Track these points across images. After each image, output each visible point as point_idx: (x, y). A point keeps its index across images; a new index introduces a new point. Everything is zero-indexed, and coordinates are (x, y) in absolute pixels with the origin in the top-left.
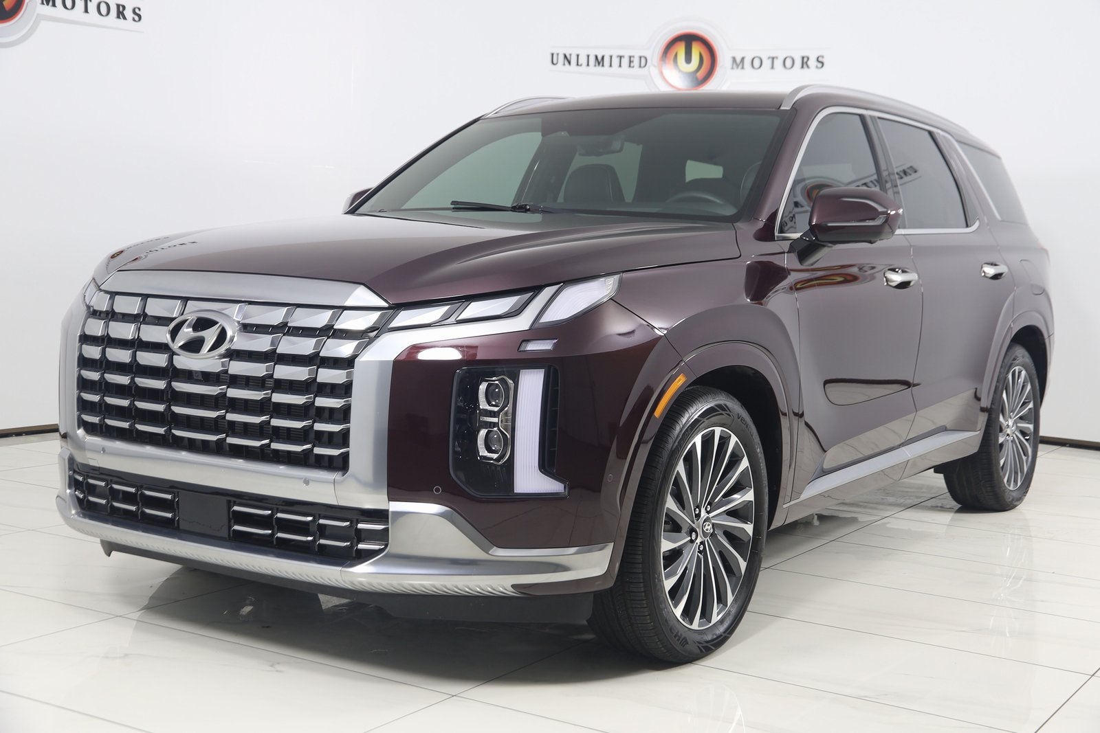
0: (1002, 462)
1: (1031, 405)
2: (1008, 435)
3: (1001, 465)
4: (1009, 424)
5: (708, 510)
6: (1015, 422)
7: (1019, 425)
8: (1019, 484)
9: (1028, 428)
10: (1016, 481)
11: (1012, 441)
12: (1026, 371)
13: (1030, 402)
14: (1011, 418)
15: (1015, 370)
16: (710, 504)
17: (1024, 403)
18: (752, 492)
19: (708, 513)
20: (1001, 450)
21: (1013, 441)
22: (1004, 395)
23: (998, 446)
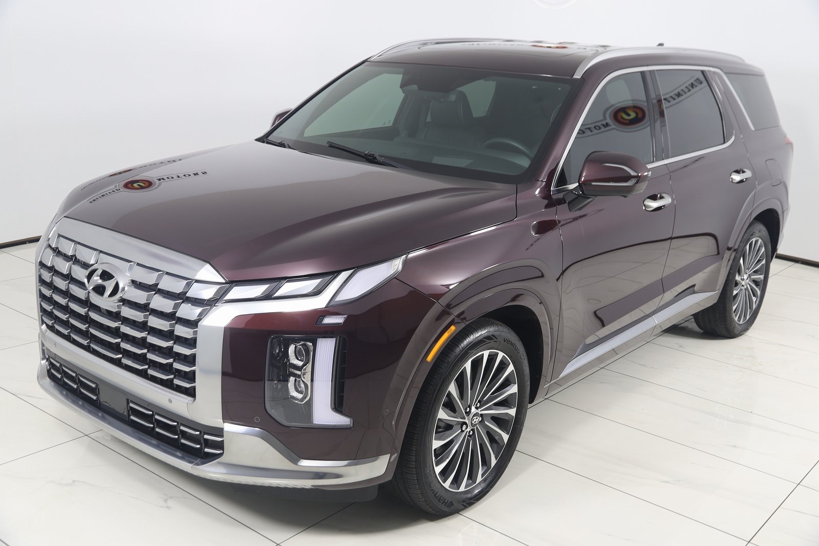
0: (734, 308)
1: (764, 262)
2: (743, 286)
3: (734, 310)
4: (744, 279)
5: (478, 406)
6: (750, 276)
7: (752, 277)
8: (748, 318)
9: (760, 278)
10: (745, 316)
11: (745, 289)
12: (762, 239)
13: (763, 260)
14: (746, 273)
15: (752, 241)
16: (479, 402)
17: (759, 261)
18: (516, 386)
19: (477, 408)
20: (734, 300)
21: (747, 289)
22: (741, 261)
23: (732, 298)
